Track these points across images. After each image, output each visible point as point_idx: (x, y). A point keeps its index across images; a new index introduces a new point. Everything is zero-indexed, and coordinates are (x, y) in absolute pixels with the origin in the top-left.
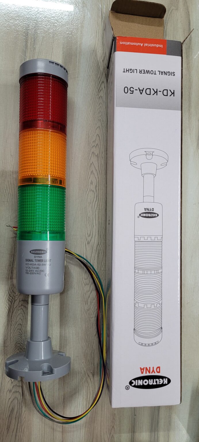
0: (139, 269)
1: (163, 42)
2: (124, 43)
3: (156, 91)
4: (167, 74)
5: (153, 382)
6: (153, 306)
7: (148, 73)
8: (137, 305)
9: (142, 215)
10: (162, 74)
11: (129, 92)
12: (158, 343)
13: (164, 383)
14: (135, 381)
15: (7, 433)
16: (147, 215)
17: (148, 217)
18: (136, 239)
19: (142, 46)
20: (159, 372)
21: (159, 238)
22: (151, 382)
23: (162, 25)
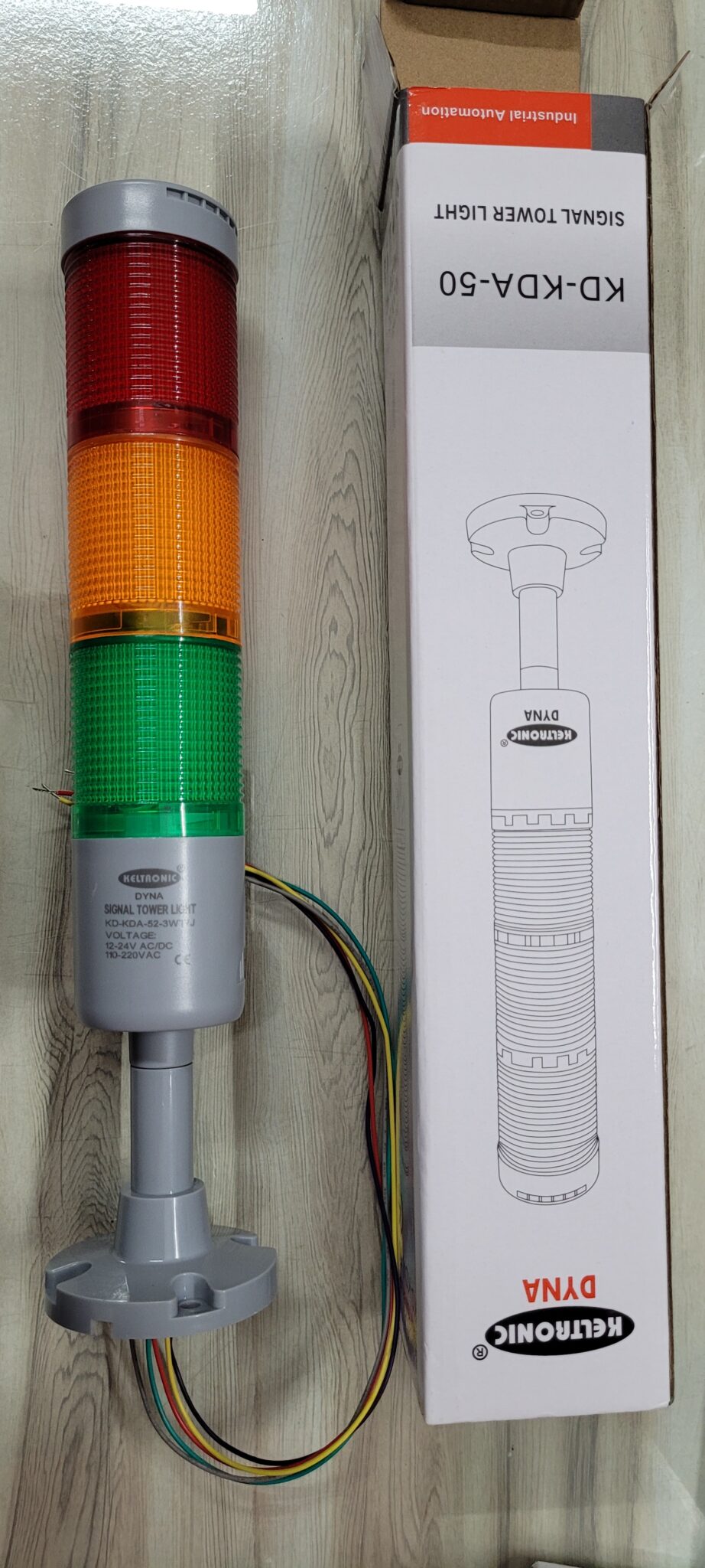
0: (510, 930)
1: (579, 102)
2: (436, 111)
3: (555, 283)
4: (596, 220)
5: (572, 1331)
6: (563, 1061)
7: (525, 219)
8: (506, 1059)
9: (516, 736)
10: (577, 222)
11: (459, 287)
12: (586, 1191)
13: (611, 1334)
14: (507, 1329)
15: (61, 1522)
16: (535, 735)
17: (540, 743)
18: (499, 824)
19: (500, 119)
20: (592, 1295)
21: (582, 816)
22: (563, 1331)
23: (572, 41)
